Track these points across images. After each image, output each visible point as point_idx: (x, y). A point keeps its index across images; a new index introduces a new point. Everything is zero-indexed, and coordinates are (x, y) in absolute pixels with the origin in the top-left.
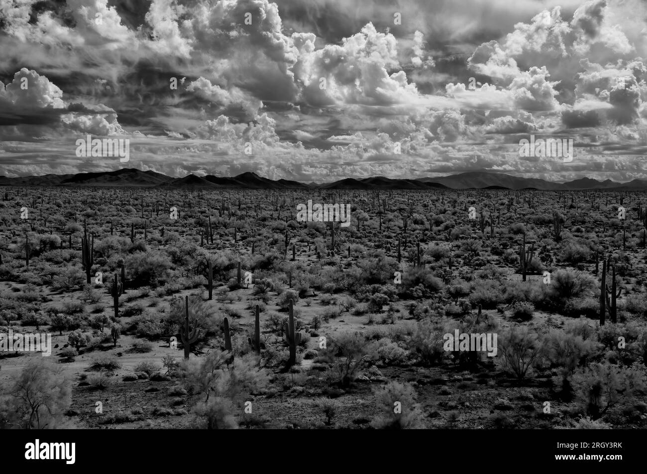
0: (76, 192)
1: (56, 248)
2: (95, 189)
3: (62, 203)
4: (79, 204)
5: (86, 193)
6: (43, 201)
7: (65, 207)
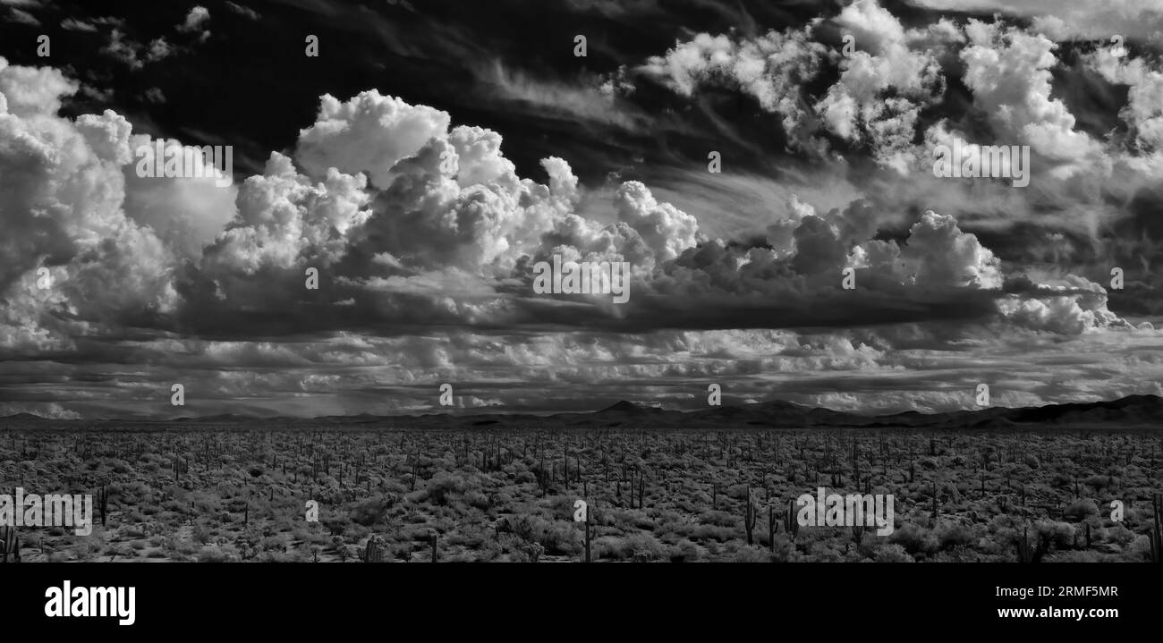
0: (1052, 440)
1: (1068, 548)
2: (1086, 434)
3: (1037, 461)
4: (1069, 463)
5: (1071, 442)
6: (1000, 456)
7: (1045, 468)
